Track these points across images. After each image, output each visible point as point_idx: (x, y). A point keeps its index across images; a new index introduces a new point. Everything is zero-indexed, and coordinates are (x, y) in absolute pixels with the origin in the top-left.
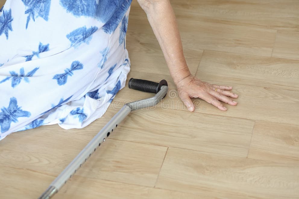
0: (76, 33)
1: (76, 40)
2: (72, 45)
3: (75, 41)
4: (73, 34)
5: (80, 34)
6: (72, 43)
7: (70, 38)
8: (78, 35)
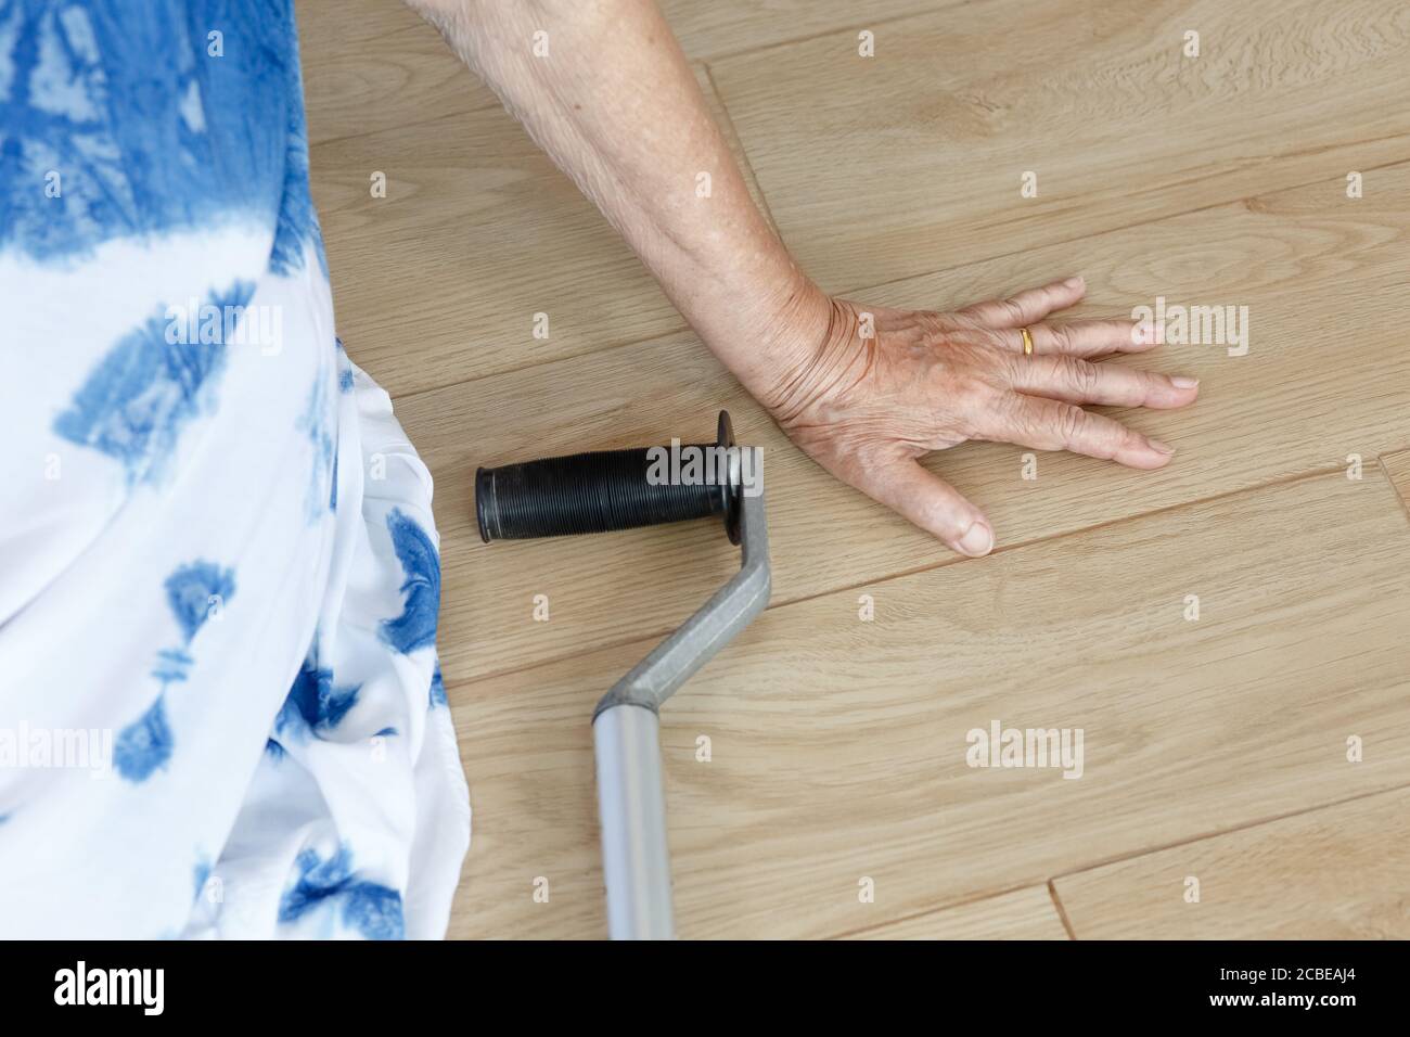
0: (119, 382)
1: (146, 428)
2: (131, 478)
3: (145, 442)
4: (102, 398)
5: (152, 377)
6: (128, 463)
7: (93, 437)
8: (136, 388)
